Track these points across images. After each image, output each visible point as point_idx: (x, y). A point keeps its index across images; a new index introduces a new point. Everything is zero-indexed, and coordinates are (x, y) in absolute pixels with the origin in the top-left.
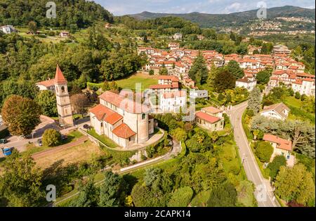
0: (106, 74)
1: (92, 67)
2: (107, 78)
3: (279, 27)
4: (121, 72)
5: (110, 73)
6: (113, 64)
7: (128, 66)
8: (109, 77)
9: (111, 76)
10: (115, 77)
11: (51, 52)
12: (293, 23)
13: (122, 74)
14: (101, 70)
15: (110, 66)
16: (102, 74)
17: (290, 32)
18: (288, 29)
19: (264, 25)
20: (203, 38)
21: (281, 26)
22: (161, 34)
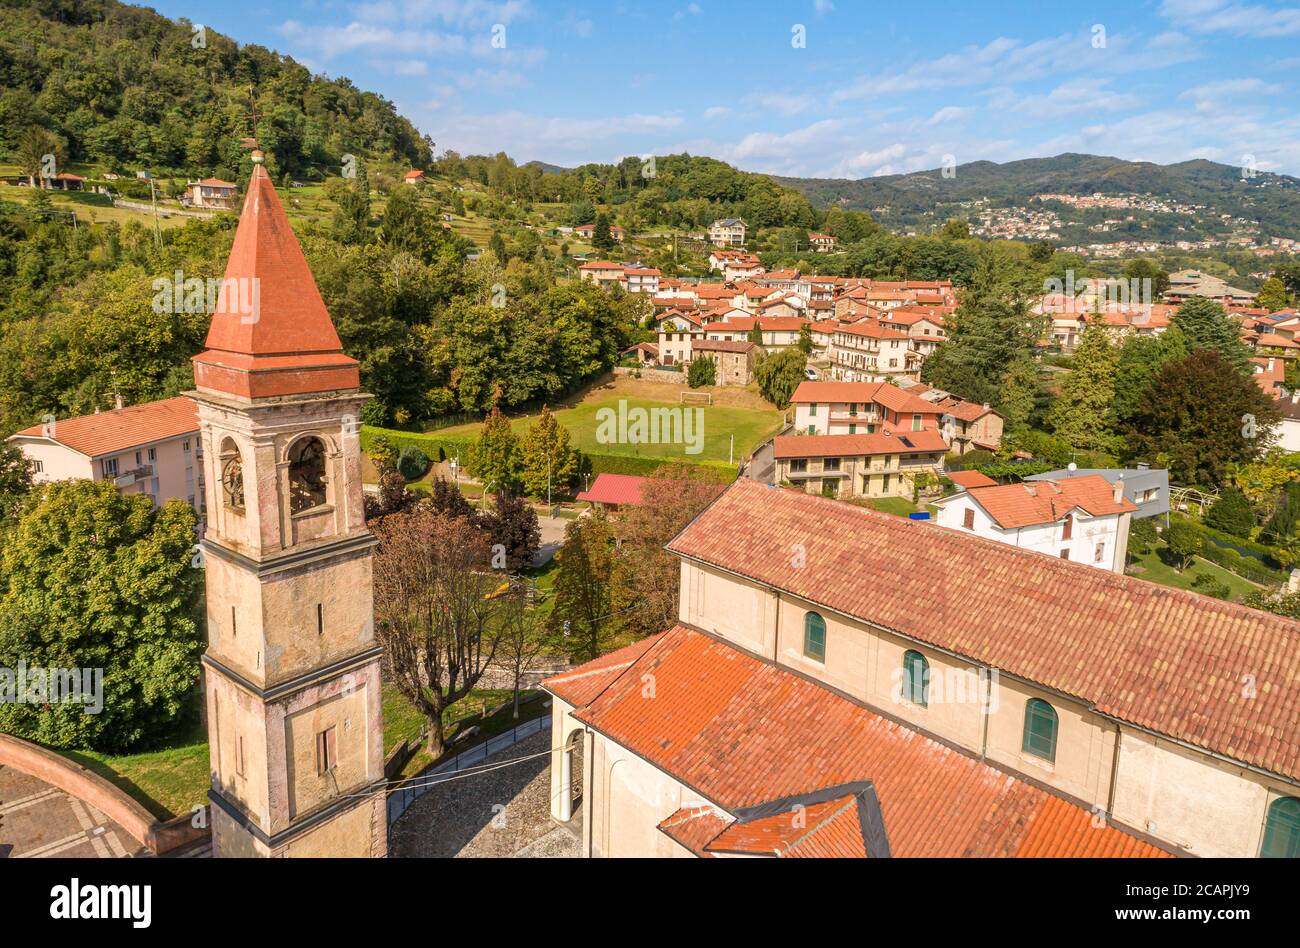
0: (465, 378)
1: (388, 338)
2: (468, 403)
3: (1053, 230)
4: (544, 369)
5: (489, 374)
6: (506, 326)
7: (579, 341)
8: (481, 398)
9: (496, 389)
10: (518, 395)
11: (140, 260)
12: (1103, 214)
13: (554, 382)
14: (438, 355)
15: (487, 337)
16: (443, 380)
17: (1099, 249)
18: (1087, 238)
19: (995, 221)
20: (832, 242)
21: (1057, 224)
22: (654, 222)
